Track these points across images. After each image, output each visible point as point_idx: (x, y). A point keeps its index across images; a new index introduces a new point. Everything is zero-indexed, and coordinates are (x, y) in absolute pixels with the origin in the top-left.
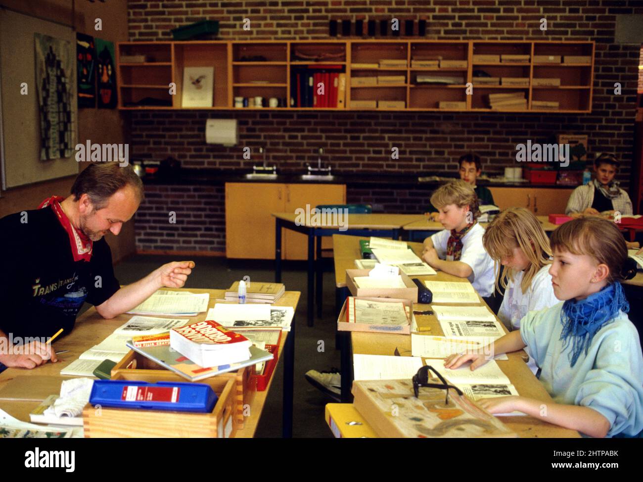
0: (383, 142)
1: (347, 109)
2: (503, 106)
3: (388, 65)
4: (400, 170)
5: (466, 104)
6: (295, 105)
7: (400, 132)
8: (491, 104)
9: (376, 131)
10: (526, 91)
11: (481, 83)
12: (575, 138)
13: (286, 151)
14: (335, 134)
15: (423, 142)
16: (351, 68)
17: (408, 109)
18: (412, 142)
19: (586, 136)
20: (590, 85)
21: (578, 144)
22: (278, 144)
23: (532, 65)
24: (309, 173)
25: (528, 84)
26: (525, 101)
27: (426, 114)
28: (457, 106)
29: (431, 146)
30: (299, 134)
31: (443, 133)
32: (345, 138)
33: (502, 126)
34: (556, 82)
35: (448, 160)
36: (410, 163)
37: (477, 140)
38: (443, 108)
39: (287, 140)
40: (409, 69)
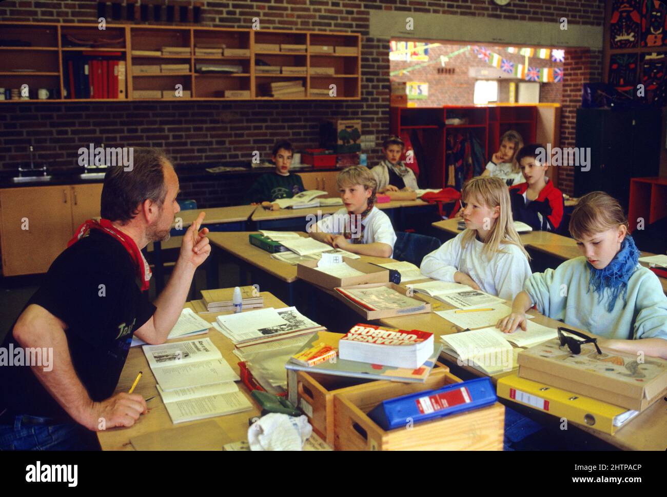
0: (163, 134)
1: (130, 99)
2: (284, 94)
3: (170, 52)
4: (182, 162)
5: (251, 92)
6: (68, 97)
7: (180, 122)
8: (273, 93)
9: (154, 123)
10: (304, 80)
11: (264, 71)
12: (351, 123)
13: (55, 149)
14: (111, 127)
15: (204, 132)
16: (132, 55)
17: (194, 99)
18: (192, 132)
19: (359, 121)
20: (358, 74)
21: (353, 129)
22: (45, 141)
23: (308, 54)
24: (86, 171)
25: (305, 73)
26: (303, 89)
27: (203, 104)
28: (241, 94)
29: (212, 136)
30: (69, 129)
31: (223, 122)
32: (122, 131)
33: (278, 114)
34: (331, 71)
35: (229, 150)
36: (192, 155)
37: (256, 128)
38: (228, 97)
39: (55, 136)
40: (193, 57)
